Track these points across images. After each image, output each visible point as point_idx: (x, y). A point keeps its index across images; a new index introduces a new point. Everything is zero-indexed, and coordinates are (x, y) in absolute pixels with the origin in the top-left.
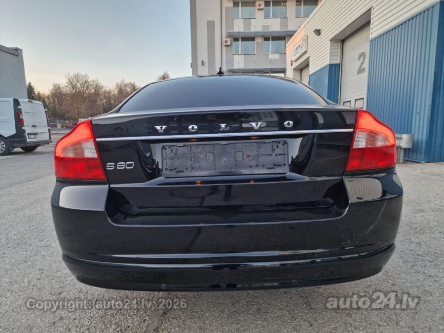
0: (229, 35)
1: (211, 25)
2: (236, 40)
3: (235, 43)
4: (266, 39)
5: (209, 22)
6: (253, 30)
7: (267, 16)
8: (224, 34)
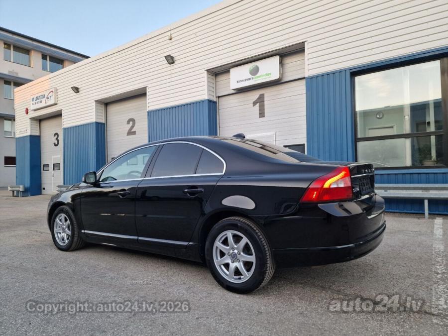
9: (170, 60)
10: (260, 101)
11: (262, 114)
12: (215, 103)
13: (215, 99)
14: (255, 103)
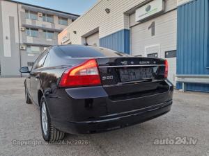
0: (24, 26)
1: (11, 19)
2: (28, 28)
3: (27, 30)
4: (45, 31)
5: (10, 17)
6: (37, 25)
7: (44, 20)
8: (20, 25)
9: (108, 11)
10: (153, 26)
11: (153, 34)
12: (129, 31)
13: (128, 29)
14: (149, 28)
